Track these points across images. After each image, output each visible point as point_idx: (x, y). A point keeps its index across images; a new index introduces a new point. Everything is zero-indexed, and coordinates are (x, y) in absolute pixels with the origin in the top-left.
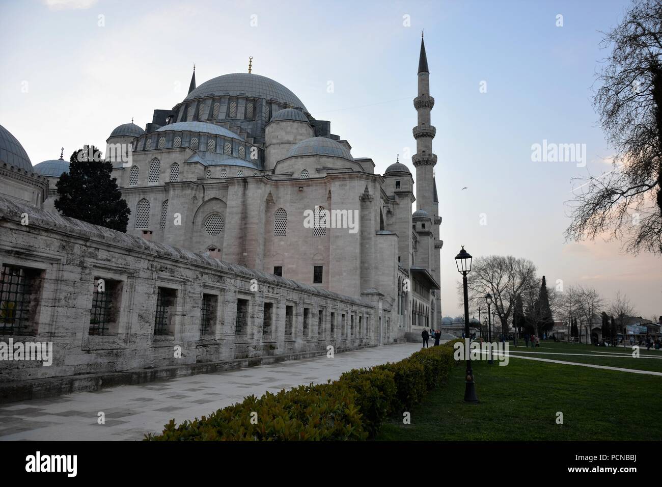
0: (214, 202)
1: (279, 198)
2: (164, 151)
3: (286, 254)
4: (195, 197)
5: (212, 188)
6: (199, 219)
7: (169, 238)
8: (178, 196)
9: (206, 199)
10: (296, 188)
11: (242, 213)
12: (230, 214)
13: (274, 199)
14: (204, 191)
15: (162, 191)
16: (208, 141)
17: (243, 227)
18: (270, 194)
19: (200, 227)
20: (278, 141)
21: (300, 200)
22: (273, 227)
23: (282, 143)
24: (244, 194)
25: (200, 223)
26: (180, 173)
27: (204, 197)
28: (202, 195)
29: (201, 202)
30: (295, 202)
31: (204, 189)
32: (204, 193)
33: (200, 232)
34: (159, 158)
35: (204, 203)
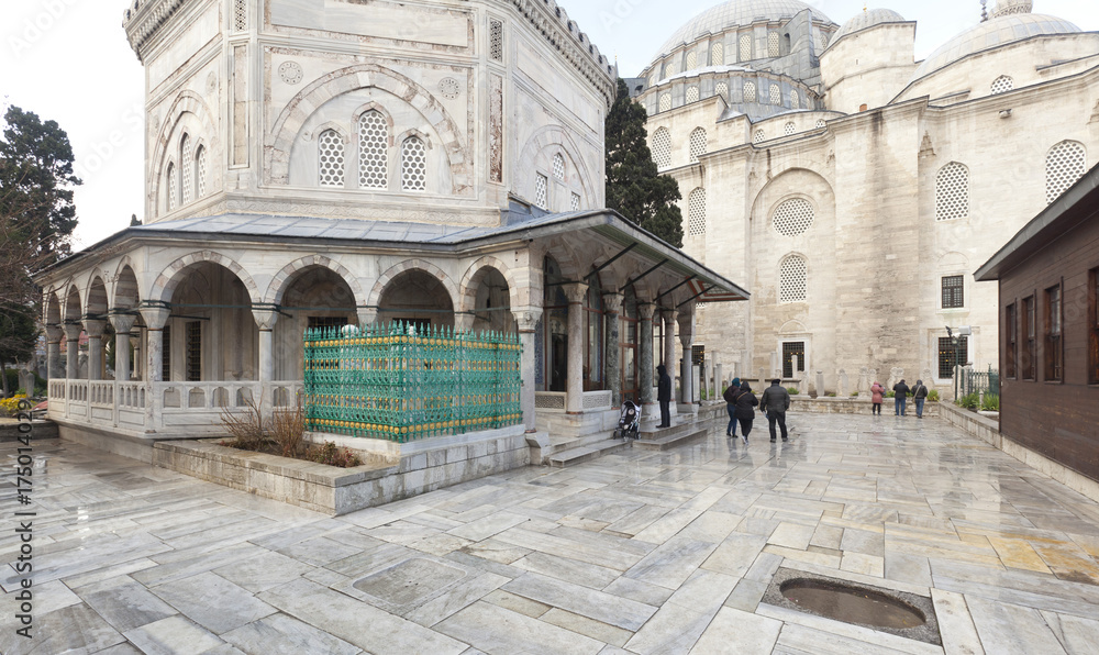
0: (790, 177)
1: (945, 143)
2: (675, 112)
3: (973, 250)
4: (752, 174)
5: (789, 151)
6: (762, 212)
7: (716, 247)
8: (724, 176)
9: (775, 173)
10: (993, 114)
11: (875, 181)
12: (844, 186)
13: (933, 146)
14: (769, 160)
15: (687, 174)
16: (743, 85)
17: (879, 206)
18: (926, 137)
19: (764, 224)
20: (858, 70)
21: (1005, 136)
22: (933, 202)
23: (869, 71)
24: (876, 143)
25: (764, 218)
26: (709, 142)
27: (769, 171)
28: (766, 168)
29: (764, 181)
30: (990, 145)
31: (769, 155)
32: (769, 164)
33: (766, 232)
34: (667, 126)
35: (771, 180)
